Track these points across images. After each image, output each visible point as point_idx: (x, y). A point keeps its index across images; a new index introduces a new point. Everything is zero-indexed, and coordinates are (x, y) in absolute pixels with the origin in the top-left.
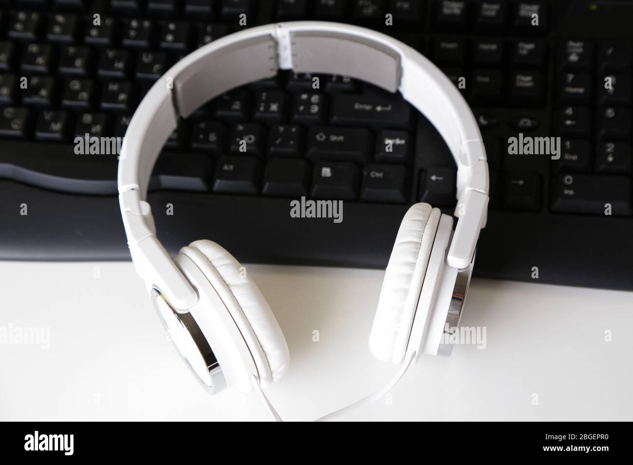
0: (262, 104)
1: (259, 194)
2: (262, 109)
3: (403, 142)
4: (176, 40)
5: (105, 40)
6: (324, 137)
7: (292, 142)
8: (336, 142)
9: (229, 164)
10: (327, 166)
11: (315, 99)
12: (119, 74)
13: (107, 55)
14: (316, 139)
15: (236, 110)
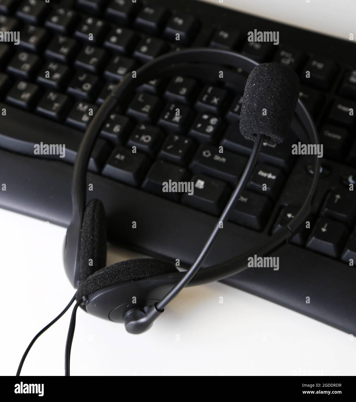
0: (168, 114)
1: (138, 186)
2: (166, 117)
3: (274, 177)
4: (117, 43)
5: (61, 28)
6: (210, 155)
7: (180, 151)
8: (218, 162)
9: (121, 154)
10: (202, 179)
11: (214, 121)
12: (61, 57)
13: (58, 40)
14: (202, 154)
15: (144, 112)
